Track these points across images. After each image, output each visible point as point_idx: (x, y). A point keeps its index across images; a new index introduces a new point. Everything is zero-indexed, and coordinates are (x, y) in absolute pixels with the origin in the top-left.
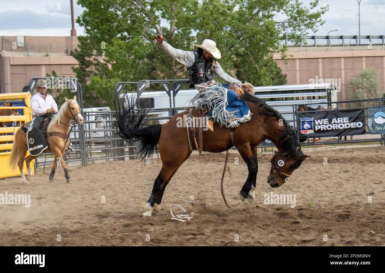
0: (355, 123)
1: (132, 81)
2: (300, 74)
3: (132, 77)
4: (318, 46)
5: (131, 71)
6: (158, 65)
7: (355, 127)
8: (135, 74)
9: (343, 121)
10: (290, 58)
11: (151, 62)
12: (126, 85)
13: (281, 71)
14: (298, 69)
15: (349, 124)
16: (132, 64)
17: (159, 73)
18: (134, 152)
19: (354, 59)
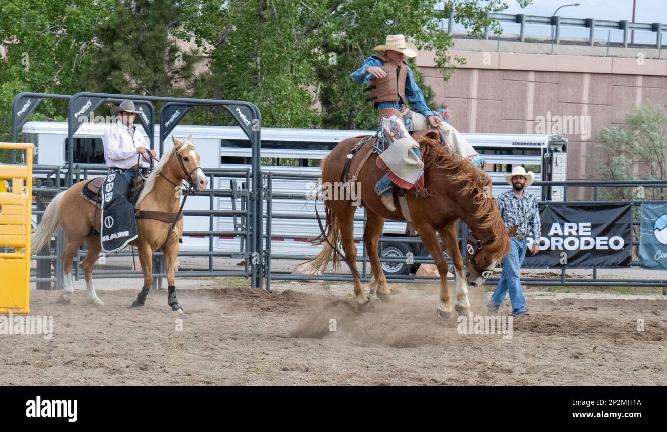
0: (606, 238)
1: (56, 93)
2: (480, 108)
3: (58, 83)
4: (528, 41)
5: (56, 67)
6: (126, 57)
7: (606, 248)
8: (67, 75)
9: (577, 231)
10: (458, 65)
11: (108, 49)
12: (42, 102)
13: (433, 96)
14: (474, 94)
15: (591, 240)
16: (60, 49)
17: (127, 77)
18: (50, 270)
19: (615, 79)
